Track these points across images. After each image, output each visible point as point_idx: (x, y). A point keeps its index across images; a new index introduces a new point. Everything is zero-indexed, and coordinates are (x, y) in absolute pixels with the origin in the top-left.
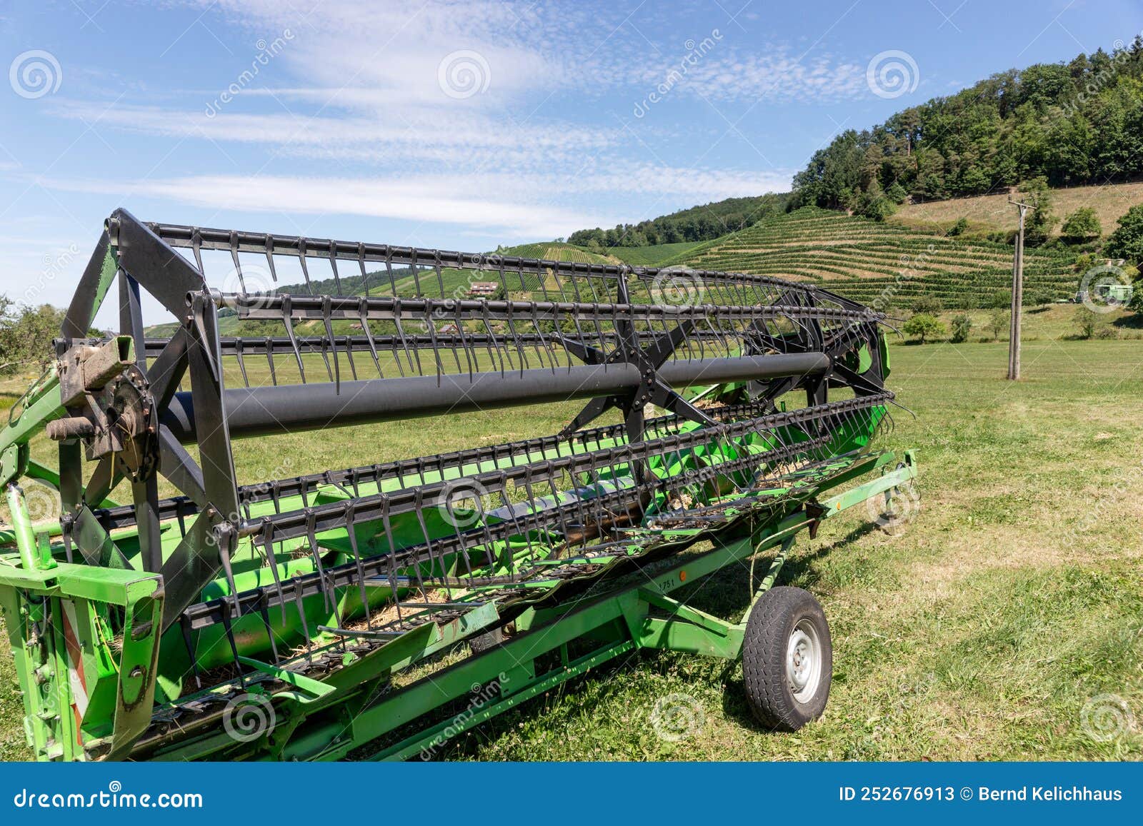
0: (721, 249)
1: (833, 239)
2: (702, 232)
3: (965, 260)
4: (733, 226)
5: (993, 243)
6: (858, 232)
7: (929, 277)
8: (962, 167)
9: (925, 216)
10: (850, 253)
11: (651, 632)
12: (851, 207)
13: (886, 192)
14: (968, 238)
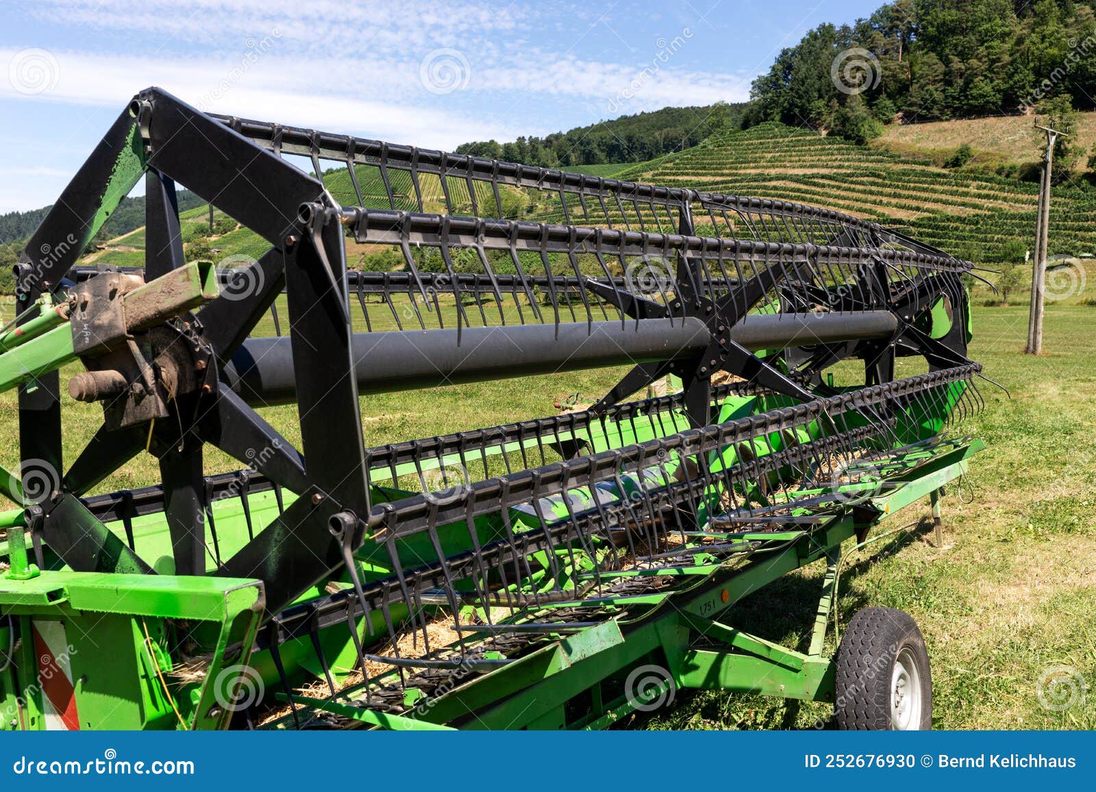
0: (657, 175)
1: (801, 167)
2: (631, 149)
3: (967, 200)
4: (671, 145)
5: (1002, 178)
6: (834, 158)
7: (922, 219)
8: (966, 78)
9: (919, 140)
10: (823, 186)
11: (695, 668)
12: (825, 124)
13: (871, 108)
14: (972, 171)
